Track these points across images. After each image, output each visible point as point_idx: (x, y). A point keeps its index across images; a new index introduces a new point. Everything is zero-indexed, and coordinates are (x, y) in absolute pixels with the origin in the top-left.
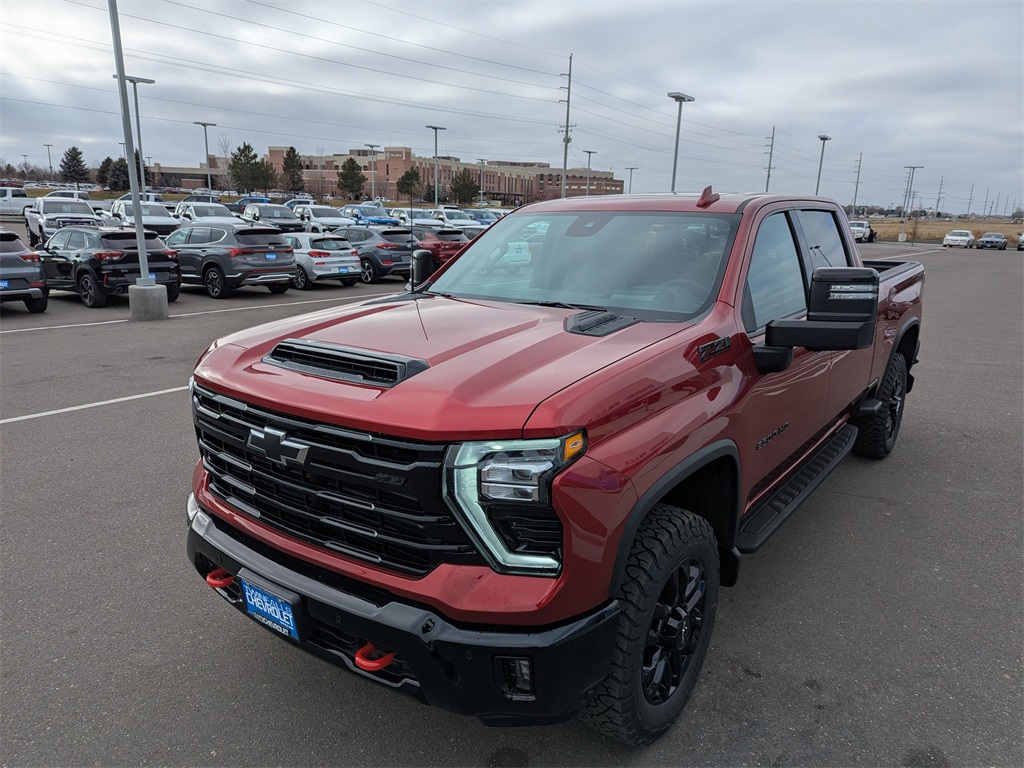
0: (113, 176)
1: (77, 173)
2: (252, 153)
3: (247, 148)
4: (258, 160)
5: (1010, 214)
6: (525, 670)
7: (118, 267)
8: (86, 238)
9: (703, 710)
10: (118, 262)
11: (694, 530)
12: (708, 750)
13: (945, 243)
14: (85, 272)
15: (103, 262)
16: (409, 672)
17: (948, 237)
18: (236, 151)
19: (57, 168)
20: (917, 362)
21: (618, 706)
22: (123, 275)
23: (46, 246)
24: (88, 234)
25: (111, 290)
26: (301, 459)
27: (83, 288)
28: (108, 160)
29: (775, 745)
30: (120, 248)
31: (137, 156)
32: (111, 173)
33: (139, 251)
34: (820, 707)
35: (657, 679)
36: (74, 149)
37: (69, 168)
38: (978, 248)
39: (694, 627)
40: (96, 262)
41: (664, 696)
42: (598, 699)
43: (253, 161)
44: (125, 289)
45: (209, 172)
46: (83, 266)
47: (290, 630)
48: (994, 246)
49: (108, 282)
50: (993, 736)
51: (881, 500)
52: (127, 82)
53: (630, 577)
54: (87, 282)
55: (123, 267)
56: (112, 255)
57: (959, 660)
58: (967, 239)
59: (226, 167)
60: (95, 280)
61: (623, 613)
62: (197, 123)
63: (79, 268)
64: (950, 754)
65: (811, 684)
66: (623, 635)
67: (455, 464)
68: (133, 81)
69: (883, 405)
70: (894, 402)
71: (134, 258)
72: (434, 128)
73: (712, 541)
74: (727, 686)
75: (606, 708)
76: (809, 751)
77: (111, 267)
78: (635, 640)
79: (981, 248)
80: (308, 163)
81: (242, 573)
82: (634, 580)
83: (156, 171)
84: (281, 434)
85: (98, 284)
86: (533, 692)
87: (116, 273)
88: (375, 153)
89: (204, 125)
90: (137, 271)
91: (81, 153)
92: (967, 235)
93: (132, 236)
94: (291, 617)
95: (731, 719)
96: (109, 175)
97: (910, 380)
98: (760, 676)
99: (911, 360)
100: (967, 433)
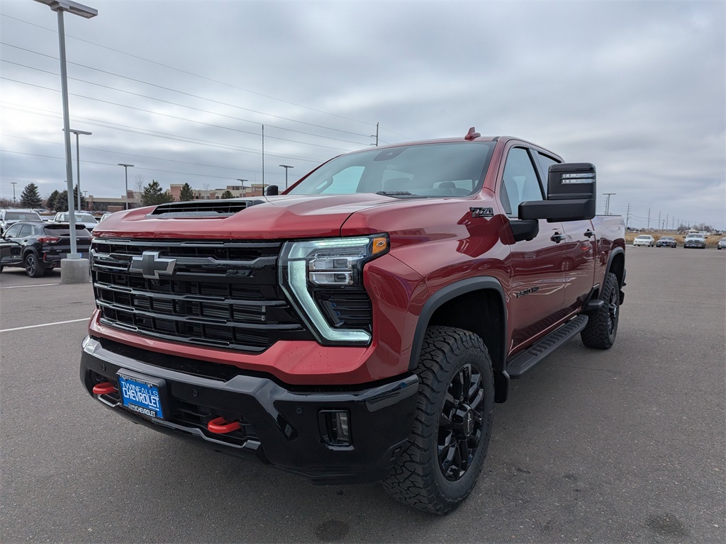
0: (58, 203)
1: (33, 201)
2: (159, 188)
3: (155, 184)
4: (162, 192)
5: (676, 228)
6: (345, 427)
7: (55, 248)
8: (33, 228)
9: (486, 494)
10: (54, 244)
11: (473, 341)
12: (492, 518)
13: (635, 243)
14: (30, 252)
15: (44, 245)
16: (251, 435)
17: (636, 239)
18: (147, 186)
19: (19, 199)
20: (625, 284)
21: (419, 470)
22: (58, 253)
23: (3, 235)
24: (34, 226)
25: (49, 264)
26: (170, 271)
27: (28, 263)
28: (56, 192)
29: (545, 515)
30: (57, 234)
31: (76, 191)
32: (57, 200)
33: (71, 237)
34: (577, 490)
35: (450, 457)
36: (32, 185)
37: (27, 198)
38: (657, 246)
39: (477, 425)
40: (39, 245)
41: (455, 476)
42: (404, 466)
43: (159, 193)
44: (58, 265)
45: (127, 201)
46: (29, 248)
47: (156, 412)
48: (668, 245)
49: (46, 259)
50: (713, 506)
51: (609, 371)
52: (71, 134)
53: (425, 367)
54: (31, 259)
55: (58, 248)
56: (51, 240)
57: (679, 460)
58: (649, 240)
59: (140, 197)
60: (37, 258)
61: (420, 393)
62: (121, 165)
63: (26, 249)
64: (681, 517)
65: (569, 477)
66: (422, 410)
67: (289, 257)
68: (76, 133)
69: (604, 303)
70: (612, 307)
71: (67, 242)
72: (285, 167)
73: (488, 356)
74: (505, 479)
75: (410, 473)
76: (572, 518)
77: (49, 248)
78: (431, 415)
79: (660, 246)
80: (197, 195)
81: (120, 372)
82: (429, 369)
83: (90, 200)
84: (156, 254)
85: (38, 260)
86: (351, 443)
87: (53, 252)
88: (244, 188)
89: (125, 166)
90: (69, 251)
91: (36, 188)
92: (649, 238)
93: (67, 227)
94: (157, 399)
95: (508, 499)
96: (55, 202)
97: (622, 295)
98: (529, 473)
99: (621, 282)
100: (665, 336)
